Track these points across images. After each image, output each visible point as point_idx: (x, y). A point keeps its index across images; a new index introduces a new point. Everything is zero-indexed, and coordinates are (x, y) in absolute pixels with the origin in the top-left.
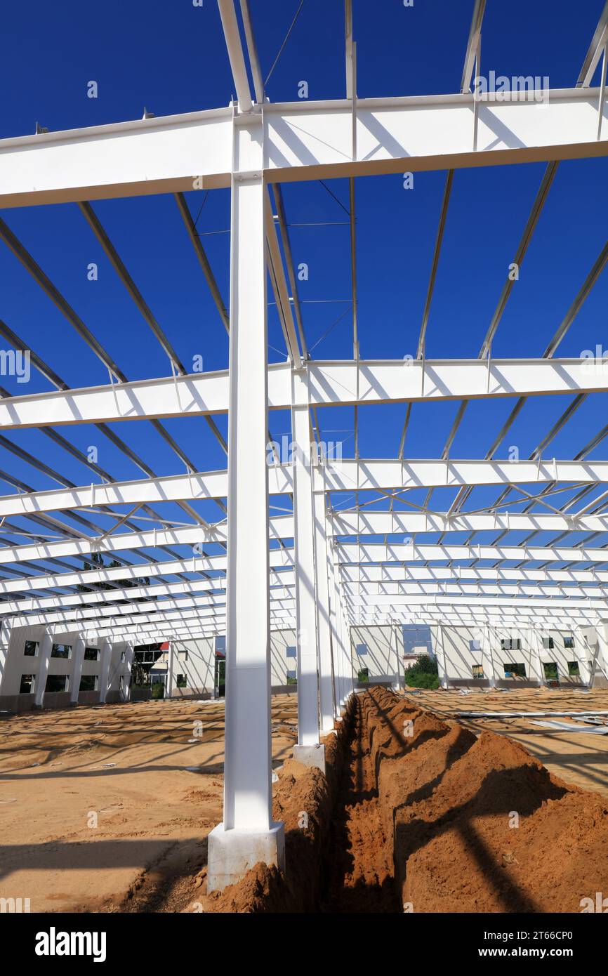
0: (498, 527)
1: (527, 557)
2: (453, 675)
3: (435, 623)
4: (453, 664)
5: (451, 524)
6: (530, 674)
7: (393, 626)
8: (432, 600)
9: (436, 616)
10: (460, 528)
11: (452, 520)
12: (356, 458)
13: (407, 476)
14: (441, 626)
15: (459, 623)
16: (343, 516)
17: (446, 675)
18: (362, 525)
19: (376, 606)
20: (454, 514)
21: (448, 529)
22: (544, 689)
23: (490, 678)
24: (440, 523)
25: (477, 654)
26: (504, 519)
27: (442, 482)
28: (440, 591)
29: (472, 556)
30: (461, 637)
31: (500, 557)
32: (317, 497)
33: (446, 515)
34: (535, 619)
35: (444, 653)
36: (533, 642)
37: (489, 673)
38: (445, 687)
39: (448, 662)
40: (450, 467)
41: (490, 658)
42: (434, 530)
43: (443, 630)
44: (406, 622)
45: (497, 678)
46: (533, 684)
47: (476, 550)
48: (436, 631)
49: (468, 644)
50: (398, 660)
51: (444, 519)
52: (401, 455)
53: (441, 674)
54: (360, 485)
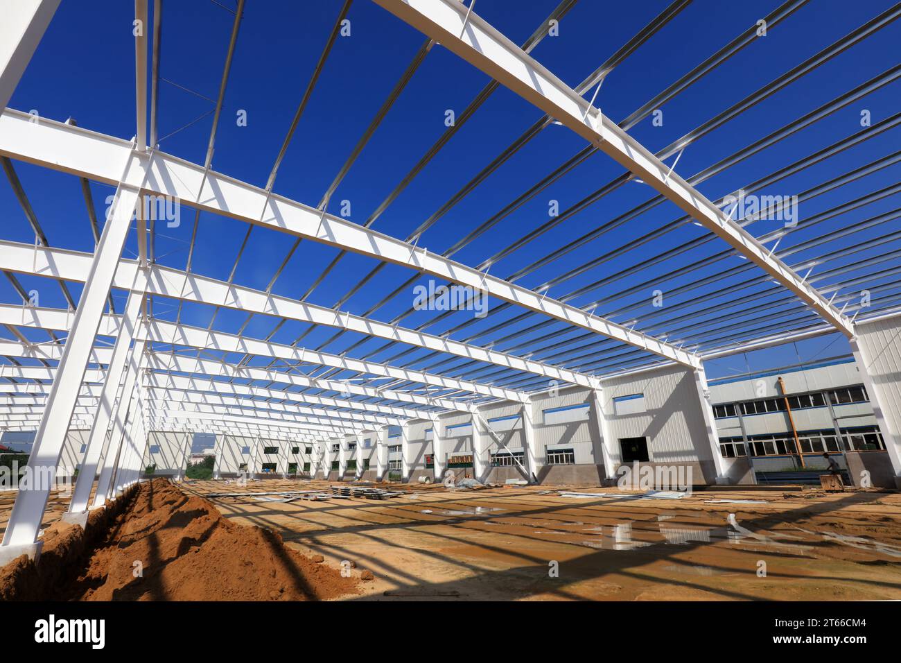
0: (268, 379)
1: (286, 398)
2: (224, 469)
3: (221, 433)
4: (226, 462)
5: (238, 372)
6: (279, 470)
7: (187, 434)
8: (221, 417)
9: (222, 428)
10: (243, 376)
11: (239, 370)
12: (177, 323)
13: (210, 341)
14: (225, 435)
15: (239, 434)
16: (158, 355)
17: (219, 470)
18: (173, 363)
19: (176, 418)
20: (242, 366)
21: (235, 376)
22: (285, 479)
23: (251, 472)
24: (231, 371)
25: (246, 456)
26: (273, 374)
27: (233, 349)
28: (227, 412)
29: (250, 393)
30: (237, 444)
31: (269, 396)
32: (138, 343)
33: (236, 366)
34: (290, 435)
35: (222, 454)
36: (285, 449)
37: (251, 469)
38: (216, 478)
39: (223, 460)
40: (241, 341)
41: (254, 459)
42: (225, 375)
43: (225, 438)
44: (199, 431)
45: (256, 472)
46: (279, 477)
47: (254, 390)
48: (220, 439)
49: (241, 449)
50: (184, 458)
51: (234, 369)
52: (209, 328)
53: (216, 469)
54: (175, 341)
